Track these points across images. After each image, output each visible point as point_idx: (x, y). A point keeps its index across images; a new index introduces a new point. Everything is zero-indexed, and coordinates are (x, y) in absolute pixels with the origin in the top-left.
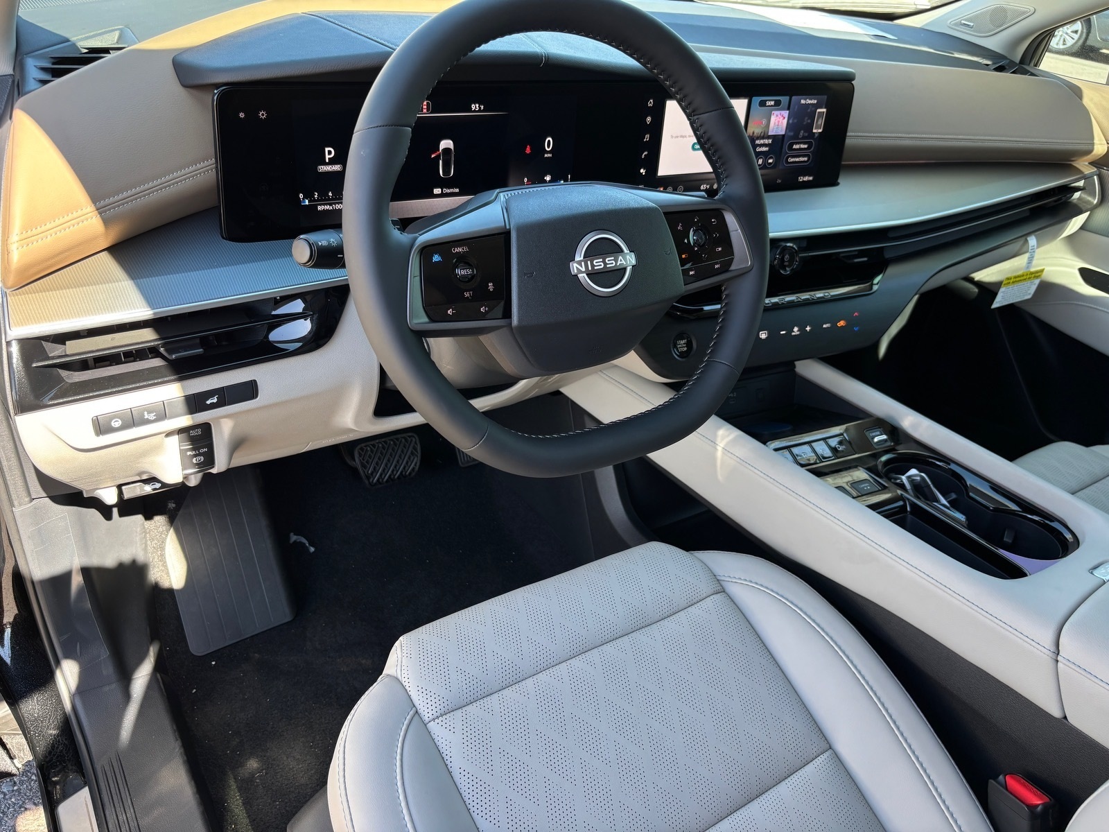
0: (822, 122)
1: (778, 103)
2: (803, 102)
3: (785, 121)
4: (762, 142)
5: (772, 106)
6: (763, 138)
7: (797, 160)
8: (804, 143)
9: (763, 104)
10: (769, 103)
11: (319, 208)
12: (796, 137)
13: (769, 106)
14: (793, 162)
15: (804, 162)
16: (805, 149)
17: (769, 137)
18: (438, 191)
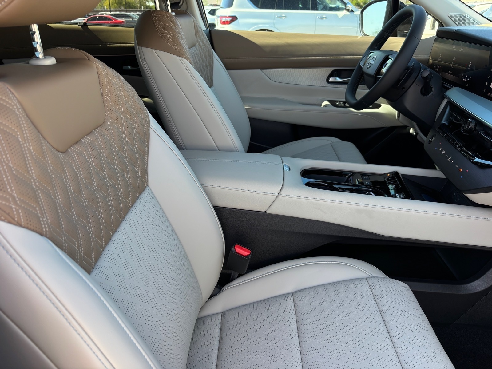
11: (435, 69)
18: (449, 72)
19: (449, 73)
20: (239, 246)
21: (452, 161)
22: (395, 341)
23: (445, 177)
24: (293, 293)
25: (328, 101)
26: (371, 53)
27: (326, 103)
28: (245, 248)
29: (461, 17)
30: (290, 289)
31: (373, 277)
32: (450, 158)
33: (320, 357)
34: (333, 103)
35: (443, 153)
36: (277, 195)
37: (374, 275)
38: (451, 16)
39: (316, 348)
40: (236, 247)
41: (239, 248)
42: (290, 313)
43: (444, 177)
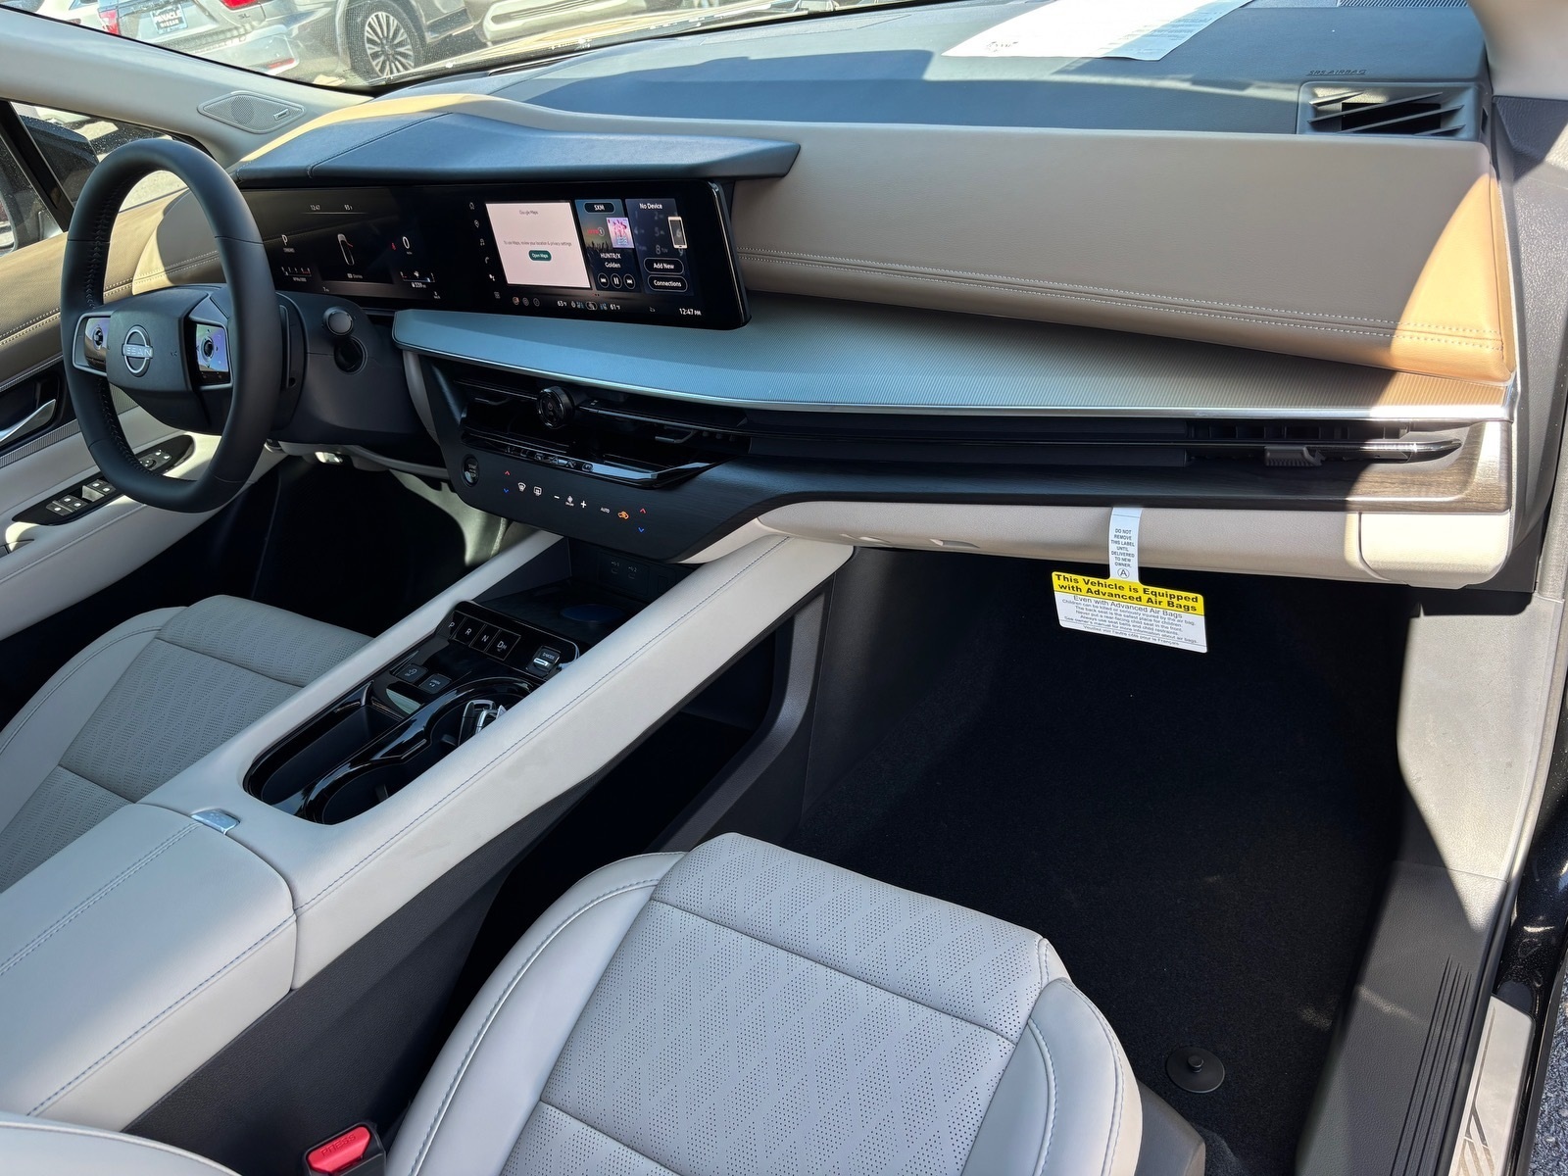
0: (680, 234)
1: (609, 208)
2: (642, 206)
3: (628, 231)
4: (608, 255)
5: (602, 211)
6: (608, 251)
7: (667, 284)
8: (669, 263)
9: (590, 208)
10: (597, 207)
11: (295, 279)
12: (651, 252)
13: (598, 211)
14: (660, 287)
15: (677, 288)
16: (670, 270)
17: (615, 250)
18: (350, 276)
19: (353, 280)
20: (321, 1150)
21: (584, 504)
22: (847, 967)
23: (559, 538)
24: (544, 1098)
25: (16, 519)
26: (87, 318)
27: (14, 532)
28: (343, 1138)
29: (234, 103)
30: (526, 1098)
31: (662, 881)
32: (570, 499)
33: (769, 1155)
34: (39, 514)
35: (538, 493)
36: (294, 917)
37: (659, 875)
38: (209, 110)
39: (740, 1147)
40: (316, 1162)
41: (324, 1156)
42: (595, 1146)
43: (556, 538)
